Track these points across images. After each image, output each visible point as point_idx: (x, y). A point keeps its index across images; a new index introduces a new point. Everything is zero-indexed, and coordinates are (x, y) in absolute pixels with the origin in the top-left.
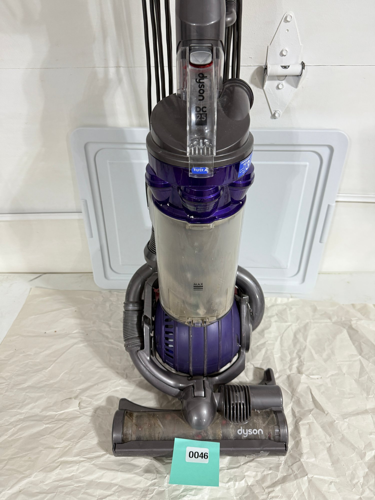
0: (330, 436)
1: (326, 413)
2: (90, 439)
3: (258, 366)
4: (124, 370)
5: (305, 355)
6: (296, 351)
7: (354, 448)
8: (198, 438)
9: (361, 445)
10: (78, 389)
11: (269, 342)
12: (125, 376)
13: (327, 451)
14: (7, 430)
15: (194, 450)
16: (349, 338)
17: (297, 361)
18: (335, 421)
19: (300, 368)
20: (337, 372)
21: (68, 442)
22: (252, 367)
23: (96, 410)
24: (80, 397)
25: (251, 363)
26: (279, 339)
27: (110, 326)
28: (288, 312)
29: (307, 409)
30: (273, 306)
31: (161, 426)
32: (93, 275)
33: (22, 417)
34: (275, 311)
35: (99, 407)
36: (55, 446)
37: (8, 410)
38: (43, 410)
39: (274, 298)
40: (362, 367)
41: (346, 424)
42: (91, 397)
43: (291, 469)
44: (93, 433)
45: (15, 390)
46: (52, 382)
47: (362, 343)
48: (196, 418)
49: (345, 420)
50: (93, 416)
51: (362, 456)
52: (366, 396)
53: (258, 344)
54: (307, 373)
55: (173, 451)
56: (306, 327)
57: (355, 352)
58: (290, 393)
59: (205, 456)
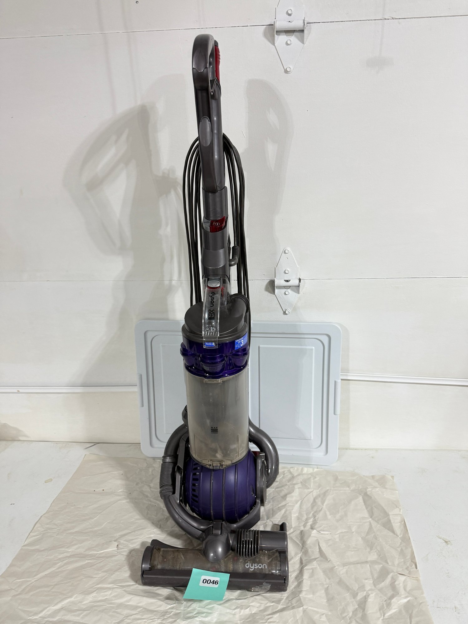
0: (329, 579)
1: (329, 560)
2: (124, 572)
3: (277, 523)
4: (159, 521)
5: (320, 515)
6: (312, 513)
7: (348, 588)
8: (212, 570)
9: (356, 587)
10: (117, 535)
11: (289, 504)
12: (159, 527)
13: (325, 591)
14: (56, 564)
15: (208, 578)
16: (363, 504)
17: (312, 520)
18: (335, 567)
19: (313, 526)
20: (347, 530)
21: (105, 573)
22: (271, 523)
23: (131, 551)
24: (119, 540)
25: (270, 520)
26: (299, 503)
27: (151, 488)
28: (312, 480)
29: (313, 557)
30: (299, 475)
31: (183, 558)
32: (140, 445)
33: (69, 555)
34: (300, 479)
35: (134, 549)
36: (94, 576)
37: (57, 548)
38: (86, 550)
39: (301, 468)
40: (371, 527)
41: (345, 570)
42: (129, 541)
43: (291, 602)
44: (126, 568)
45: (65, 534)
46: (96, 529)
47: (374, 508)
48: (212, 555)
49: (345, 567)
50: (128, 556)
51: (355, 595)
52: (369, 551)
53: (280, 506)
54: (318, 529)
55: (190, 579)
56: (325, 494)
57: (366, 515)
58: (301, 545)
59: (216, 582)
